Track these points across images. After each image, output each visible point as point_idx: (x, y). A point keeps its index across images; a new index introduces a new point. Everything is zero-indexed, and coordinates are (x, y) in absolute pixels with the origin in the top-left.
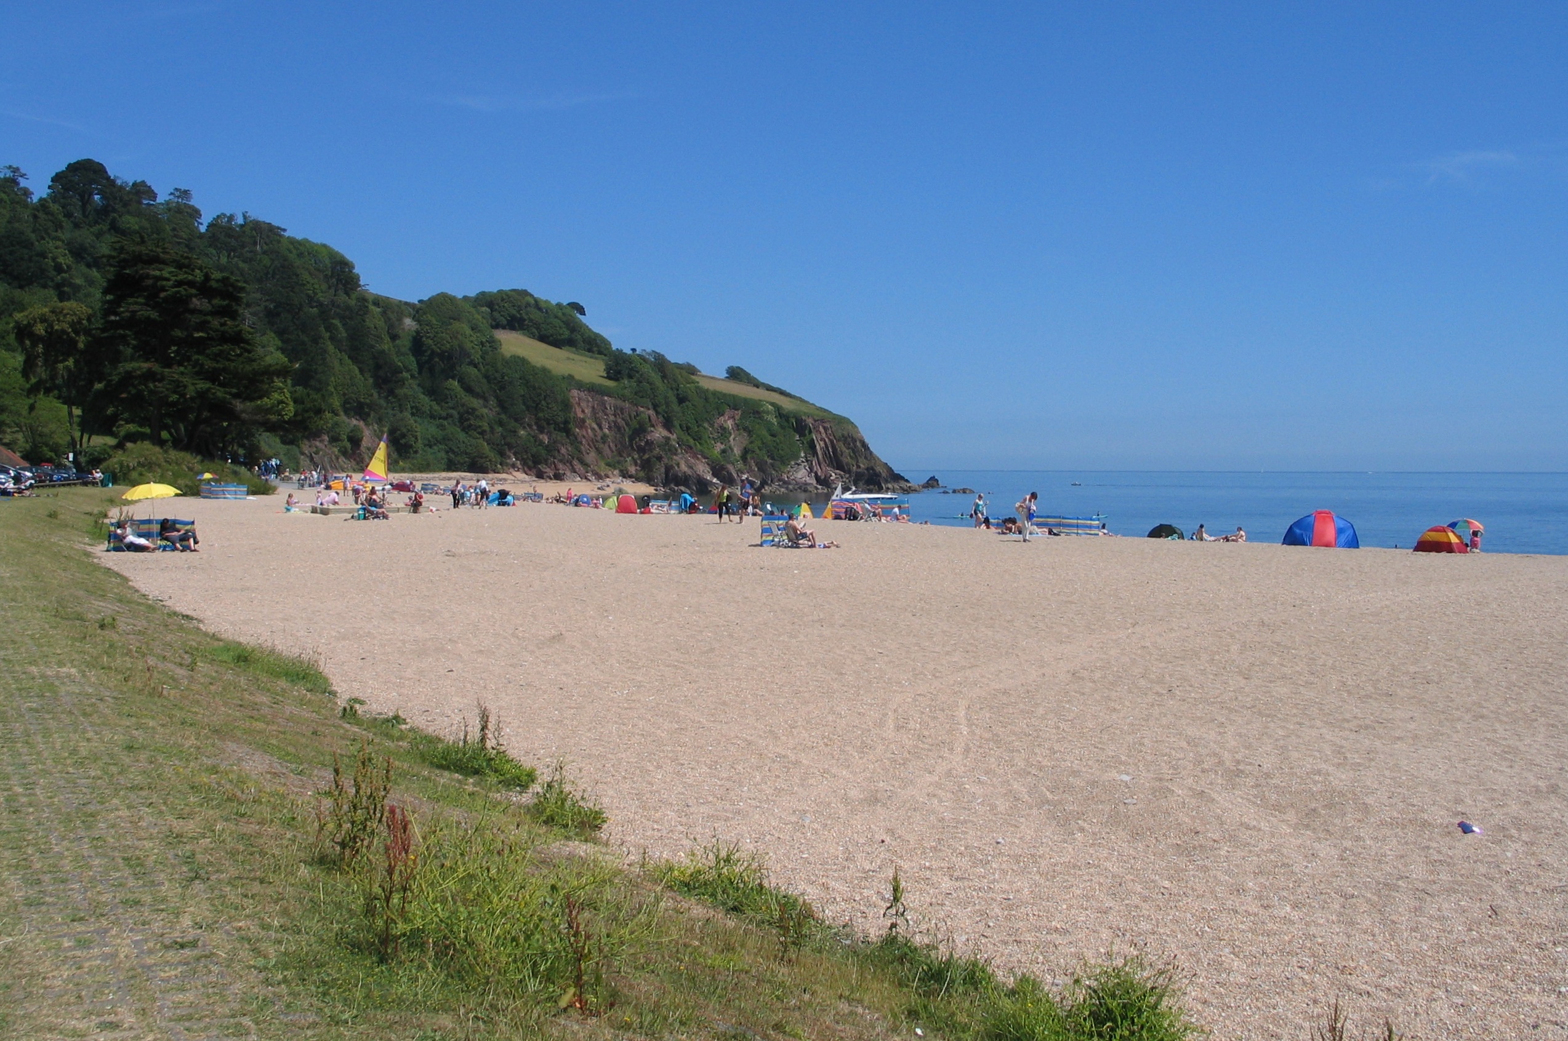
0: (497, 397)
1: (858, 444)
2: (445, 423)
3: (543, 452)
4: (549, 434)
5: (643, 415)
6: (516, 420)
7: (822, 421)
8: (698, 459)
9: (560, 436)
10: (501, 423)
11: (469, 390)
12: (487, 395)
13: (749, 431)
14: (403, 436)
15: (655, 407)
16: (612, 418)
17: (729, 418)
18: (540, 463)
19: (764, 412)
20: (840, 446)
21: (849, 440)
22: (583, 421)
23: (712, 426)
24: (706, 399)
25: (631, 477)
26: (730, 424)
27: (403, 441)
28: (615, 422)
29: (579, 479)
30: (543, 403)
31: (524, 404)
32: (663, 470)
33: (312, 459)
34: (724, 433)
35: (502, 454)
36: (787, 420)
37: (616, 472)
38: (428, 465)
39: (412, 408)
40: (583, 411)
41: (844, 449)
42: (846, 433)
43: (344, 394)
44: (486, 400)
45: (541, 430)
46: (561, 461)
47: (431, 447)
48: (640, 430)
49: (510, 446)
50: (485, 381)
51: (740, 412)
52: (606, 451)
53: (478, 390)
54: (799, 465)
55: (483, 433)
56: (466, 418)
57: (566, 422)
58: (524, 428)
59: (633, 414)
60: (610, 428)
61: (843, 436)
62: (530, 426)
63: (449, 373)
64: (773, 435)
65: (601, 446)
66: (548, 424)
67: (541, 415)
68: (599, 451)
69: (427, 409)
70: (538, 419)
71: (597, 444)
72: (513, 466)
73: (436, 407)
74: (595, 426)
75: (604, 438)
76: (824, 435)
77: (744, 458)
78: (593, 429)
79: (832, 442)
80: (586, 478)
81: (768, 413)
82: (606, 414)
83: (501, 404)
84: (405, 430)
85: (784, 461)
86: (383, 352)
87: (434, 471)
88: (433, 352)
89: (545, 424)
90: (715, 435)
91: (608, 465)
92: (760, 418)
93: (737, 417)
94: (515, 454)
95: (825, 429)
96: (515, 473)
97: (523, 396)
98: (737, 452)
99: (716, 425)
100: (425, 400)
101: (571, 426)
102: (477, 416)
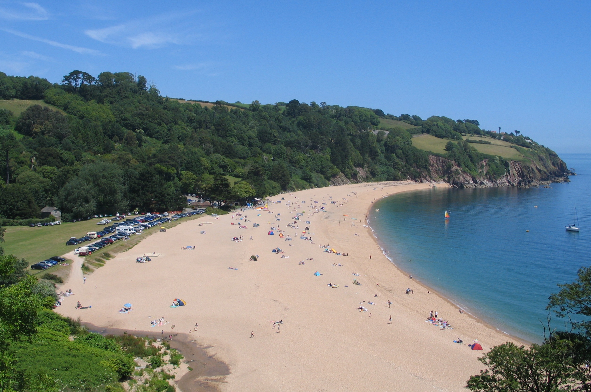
0: (406, 159)
1: (530, 168)
2: (389, 167)
3: (417, 175)
4: (420, 169)
5: (450, 163)
6: (411, 165)
7: (518, 162)
8: (468, 175)
9: (422, 170)
10: (406, 166)
11: (398, 157)
12: (403, 158)
13: (489, 165)
14: (374, 171)
15: (455, 160)
16: (442, 163)
17: (484, 162)
18: (416, 177)
19: (495, 160)
20: (524, 170)
21: (527, 167)
22: (433, 164)
23: (478, 164)
24: (478, 156)
25: (446, 181)
26: (484, 163)
27: (374, 173)
28: (442, 165)
29: (428, 182)
30: (419, 160)
31: (413, 160)
32: (453, 179)
33: (333, 182)
34: (482, 166)
35: (405, 175)
36: (503, 162)
37: (442, 180)
38: (381, 179)
39: (380, 162)
40: (433, 162)
41: (525, 170)
42: (526, 165)
43: (354, 161)
44: (402, 159)
45: (418, 168)
46: (423, 177)
47: (383, 174)
48: (449, 168)
49: (407, 173)
50: (403, 154)
51: (488, 160)
52: (439, 173)
53: (400, 157)
54: (504, 176)
55: (399, 170)
56: (395, 166)
57: (426, 165)
58: (413, 168)
59: (448, 162)
60: (441, 167)
61: (525, 166)
62: (415, 167)
63: (393, 152)
64: (497, 167)
65: (438, 172)
66: (420, 166)
67: (418, 164)
68: (437, 173)
69: (384, 163)
70: (417, 165)
71: (437, 171)
72: (408, 179)
73: (387, 162)
74: (437, 166)
75: (439, 170)
76: (518, 166)
77: (486, 175)
78: (436, 167)
79: (521, 168)
80: (430, 182)
81: (496, 160)
82: (440, 163)
83: (407, 162)
84: (374, 170)
85: (499, 175)
86: (373, 147)
87: (383, 181)
88: (389, 146)
89: (419, 166)
90: (479, 167)
91: (440, 177)
92: (494, 162)
93: (487, 161)
94: (409, 176)
95: (519, 164)
96: (408, 180)
97: (413, 158)
98: (485, 172)
99: (480, 164)
100: (385, 160)
101: (428, 166)
102: (398, 165)
